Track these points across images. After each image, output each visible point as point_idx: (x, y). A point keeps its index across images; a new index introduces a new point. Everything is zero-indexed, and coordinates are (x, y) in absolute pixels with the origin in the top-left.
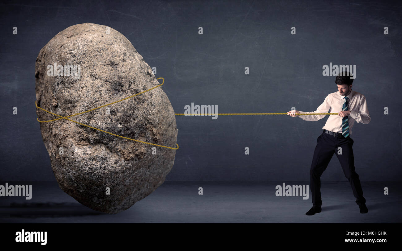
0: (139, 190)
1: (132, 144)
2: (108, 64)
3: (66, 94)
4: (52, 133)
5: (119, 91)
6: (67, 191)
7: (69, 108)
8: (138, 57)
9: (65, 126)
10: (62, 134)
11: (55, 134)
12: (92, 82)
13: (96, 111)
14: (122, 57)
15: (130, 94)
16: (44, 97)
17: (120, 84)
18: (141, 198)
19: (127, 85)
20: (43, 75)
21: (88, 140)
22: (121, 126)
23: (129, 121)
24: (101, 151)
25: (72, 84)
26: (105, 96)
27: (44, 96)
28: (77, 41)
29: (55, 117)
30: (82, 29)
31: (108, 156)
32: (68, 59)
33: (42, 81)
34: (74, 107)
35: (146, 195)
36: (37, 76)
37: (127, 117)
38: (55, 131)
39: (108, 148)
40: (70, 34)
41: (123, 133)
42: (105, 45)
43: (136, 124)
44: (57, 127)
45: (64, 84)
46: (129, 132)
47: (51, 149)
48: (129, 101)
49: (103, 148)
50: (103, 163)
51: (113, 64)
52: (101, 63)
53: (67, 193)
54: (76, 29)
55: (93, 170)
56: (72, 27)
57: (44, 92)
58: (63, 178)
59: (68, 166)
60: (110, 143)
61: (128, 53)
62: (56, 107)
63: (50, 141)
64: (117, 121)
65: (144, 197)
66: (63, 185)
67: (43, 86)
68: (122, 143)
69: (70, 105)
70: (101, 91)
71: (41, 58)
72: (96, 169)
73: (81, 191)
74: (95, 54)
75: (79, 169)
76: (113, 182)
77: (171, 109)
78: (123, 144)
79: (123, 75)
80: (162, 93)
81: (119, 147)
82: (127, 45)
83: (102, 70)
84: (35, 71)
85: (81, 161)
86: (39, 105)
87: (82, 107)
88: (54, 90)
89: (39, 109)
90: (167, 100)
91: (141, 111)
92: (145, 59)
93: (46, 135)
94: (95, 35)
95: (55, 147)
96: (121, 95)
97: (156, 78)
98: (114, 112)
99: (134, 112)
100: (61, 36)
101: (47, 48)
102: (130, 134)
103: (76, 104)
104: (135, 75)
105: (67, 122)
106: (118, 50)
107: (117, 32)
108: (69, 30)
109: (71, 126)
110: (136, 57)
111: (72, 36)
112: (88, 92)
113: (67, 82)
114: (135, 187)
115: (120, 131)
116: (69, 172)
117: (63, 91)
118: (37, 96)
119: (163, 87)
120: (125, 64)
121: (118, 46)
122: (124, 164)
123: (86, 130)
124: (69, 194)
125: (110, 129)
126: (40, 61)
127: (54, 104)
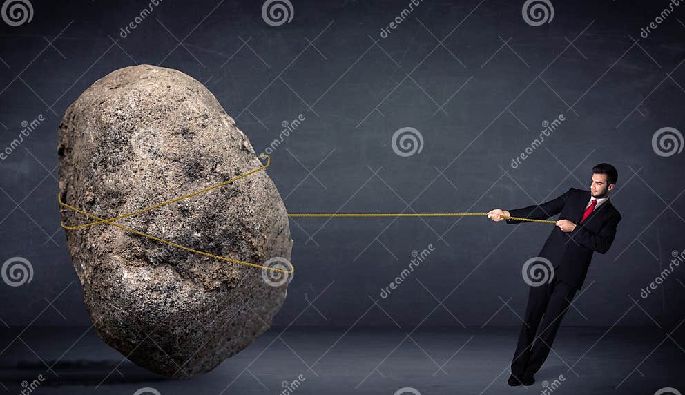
0: (229, 340)
1: (218, 264)
2: (178, 133)
3: (109, 182)
4: (85, 246)
5: (196, 177)
6: (110, 342)
7: (113, 204)
8: (227, 121)
9: (107, 234)
10: (103, 247)
11: (92, 248)
12: (151, 162)
13: (157, 210)
14: (200, 121)
15: (213, 181)
16: (72, 187)
17: (197, 165)
18: (232, 354)
19: (209, 167)
20: (69, 150)
21: (145, 257)
22: (199, 235)
23: (212, 227)
24: (168, 276)
25: (118, 165)
26: (173, 186)
27: (72, 185)
28: (126, 94)
29: (91, 219)
30: (135, 75)
31: (177, 285)
32: (112, 124)
33: (69, 160)
34: (121, 203)
35: (241, 348)
36: (61, 152)
37: (209, 221)
38: (91, 243)
39: (177, 270)
40: (116, 84)
41: (202, 247)
42: (173, 101)
43: (224, 231)
44: (93, 236)
45: (106, 166)
46: (211, 244)
47: (85, 273)
48: (212, 194)
49: (170, 271)
50: (169, 296)
51: (185, 132)
52: (166, 131)
53: (110, 345)
54: (125, 74)
55: (153, 307)
56: (119, 71)
57: (72, 178)
58: (104, 320)
59: (111, 301)
60: (182, 263)
61: (210, 115)
62: (92, 203)
63: (83, 259)
64: (193, 226)
65: (237, 352)
66: (104, 332)
67: (71, 169)
68: (201, 262)
69: (114, 200)
70: (167, 177)
71: (68, 122)
72: (158, 306)
73: (133, 342)
74: (157, 116)
75: (128, 305)
76: (185, 328)
77: (281, 205)
78: (203, 265)
79: (203, 151)
80: (266, 181)
81: (195, 269)
82: (208, 102)
83: (168, 142)
84: (58, 145)
85: (133, 292)
86: (64, 200)
87: (135, 203)
88: (89, 176)
89: (63, 207)
90: (274, 191)
91: (232, 210)
92: (238, 125)
93: (76, 249)
94: (157, 85)
95: (90, 270)
96: (199, 184)
97: (257, 156)
98: (187, 211)
99: (220, 212)
100: (100, 86)
101: (78, 105)
102: (213, 248)
103: (125, 198)
104: (221, 151)
105: (110, 227)
106: (195, 109)
107: (193, 79)
108: (114, 77)
109: (117, 235)
110: (224, 121)
111: (119, 86)
112: (145, 178)
113: (110, 162)
114: (223, 334)
115: (197, 243)
116: (113, 311)
117: (104, 177)
118: (61, 185)
119: (267, 170)
120: (206, 132)
121: (194, 103)
122: (204, 298)
123: (142, 242)
124: (113, 347)
125: (181, 241)
126: (66, 127)
127: (89, 199)
